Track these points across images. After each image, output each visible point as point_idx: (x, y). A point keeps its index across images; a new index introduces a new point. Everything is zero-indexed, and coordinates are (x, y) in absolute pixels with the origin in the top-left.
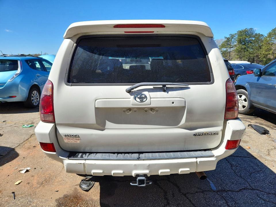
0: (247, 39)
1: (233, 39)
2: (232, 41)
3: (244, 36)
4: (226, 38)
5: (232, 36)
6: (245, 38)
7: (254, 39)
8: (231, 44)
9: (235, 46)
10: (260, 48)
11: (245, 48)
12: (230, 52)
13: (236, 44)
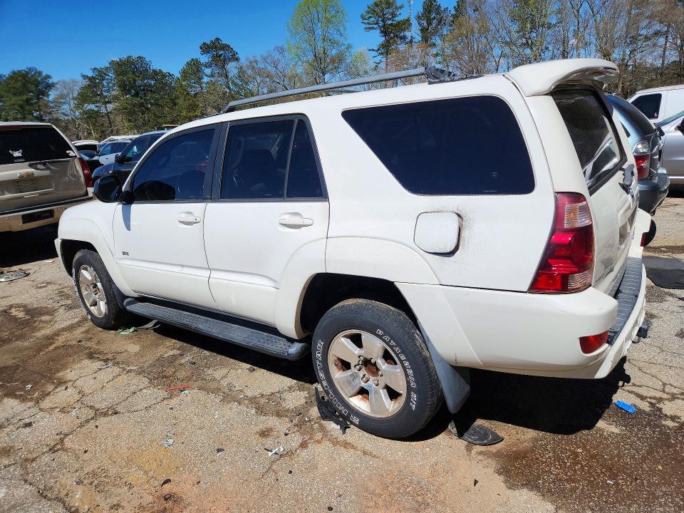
0: (139, 82)
1: (104, 82)
2: (103, 86)
3: (130, 75)
4: (85, 77)
5: (101, 74)
6: (135, 81)
7: (153, 82)
8: (105, 94)
9: (116, 98)
10: (175, 104)
11: (141, 105)
12: (108, 114)
13: (114, 93)
